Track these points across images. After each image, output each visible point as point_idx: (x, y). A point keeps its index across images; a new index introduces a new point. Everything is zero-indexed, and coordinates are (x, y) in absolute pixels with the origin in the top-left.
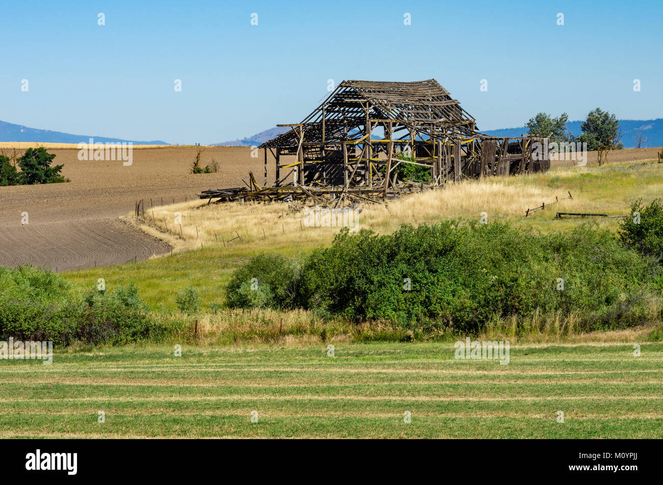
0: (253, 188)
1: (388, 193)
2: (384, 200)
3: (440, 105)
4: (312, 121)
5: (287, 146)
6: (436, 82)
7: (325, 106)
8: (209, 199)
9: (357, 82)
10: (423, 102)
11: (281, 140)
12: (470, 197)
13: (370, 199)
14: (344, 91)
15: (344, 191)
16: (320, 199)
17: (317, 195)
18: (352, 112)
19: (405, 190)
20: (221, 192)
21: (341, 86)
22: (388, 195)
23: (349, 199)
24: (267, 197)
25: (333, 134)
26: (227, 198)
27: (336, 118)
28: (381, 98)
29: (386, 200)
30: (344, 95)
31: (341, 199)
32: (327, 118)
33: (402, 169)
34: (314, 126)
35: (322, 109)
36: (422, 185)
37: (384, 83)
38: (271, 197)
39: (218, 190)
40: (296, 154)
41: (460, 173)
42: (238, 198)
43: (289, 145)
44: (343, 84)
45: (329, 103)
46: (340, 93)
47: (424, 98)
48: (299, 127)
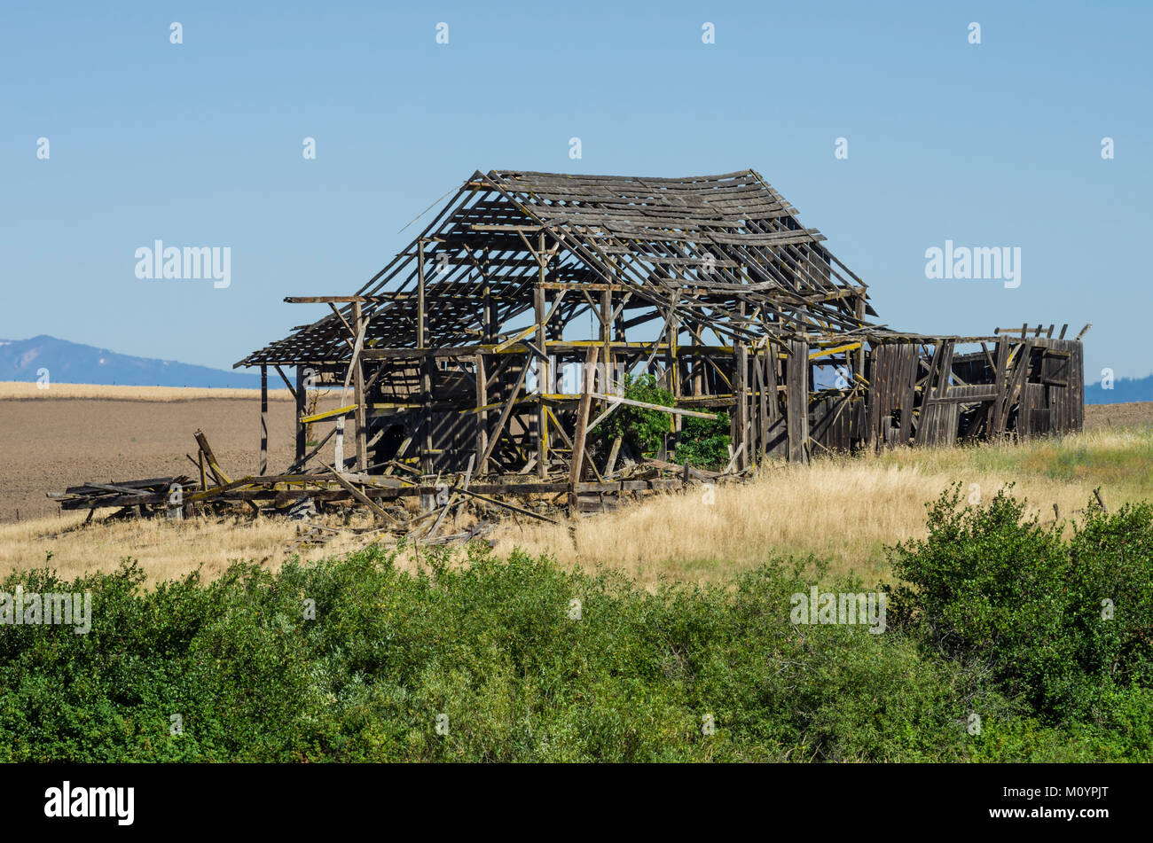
0: (209, 482)
1: (579, 495)
2: (568, 515)
3: (764, 243)
4: (392, 287)
5: (329, 359)
6: (758, 178)
7: (426, 245)
8: (89, 510)
9: (516, 175)
10: (713, 233)
11: (308, 343)
12: (815, 503)
13: (530, 511)
14: (481, 203)
15: (458, 487)
16: (390, 511)
17: (385, 500)
18: (511, 262)
19: (634, 484)
20: (119, 489)
21: (468, 187)
22: (580, 499)
23: (474, 510)
24: (246, 506)
25: (463, 327)
26: (137, 508)
27: (465, 280)
28: (585, 222)
29: (576, 514)
30: (481, 213)
31: (446, 510)
32: (436, 280)
33: (634, 426)
34: (399, 303)
35: (417, 254)
36: (686, 470)
37: (598, 179)
38: (257, 503)
39: (112, 484)
40: (343, 385)
41: (806, 438)
42: (165, 507)
43: (336, 358)
44: (475, 182)
45: (438, 234)
46: (468, 206)
47: (716, 224)
48: (353, 304)
